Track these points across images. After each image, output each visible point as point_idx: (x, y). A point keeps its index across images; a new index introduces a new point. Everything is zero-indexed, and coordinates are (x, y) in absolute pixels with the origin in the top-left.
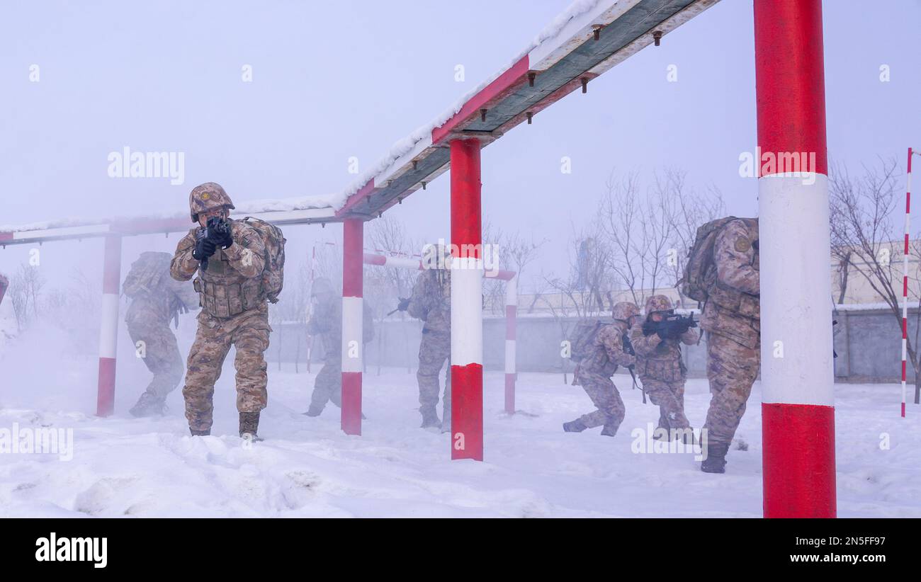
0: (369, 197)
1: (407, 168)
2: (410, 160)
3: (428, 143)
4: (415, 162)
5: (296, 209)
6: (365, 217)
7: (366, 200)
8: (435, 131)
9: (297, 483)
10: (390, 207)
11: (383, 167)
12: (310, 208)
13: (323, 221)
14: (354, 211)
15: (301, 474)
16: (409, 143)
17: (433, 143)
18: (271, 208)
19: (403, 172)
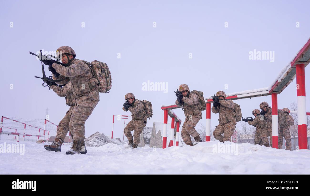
0: (277, 86)
1: (286, 75)
2: (286, 72)
3: (290, 66)
4: (288, 73)
5: (258, 92)
6: (278, 93)
7: (276, 87)
8: (291, 63)
9: (253, 150)
10: (284, 89)
11: (280, 76)
12: (262, 91)
13: (266, 95)
14: (274, 91)
15: (254, 148)
16: (285, 68)
17: (291, 66)
18: (251, 92)
19: (285, 77)
